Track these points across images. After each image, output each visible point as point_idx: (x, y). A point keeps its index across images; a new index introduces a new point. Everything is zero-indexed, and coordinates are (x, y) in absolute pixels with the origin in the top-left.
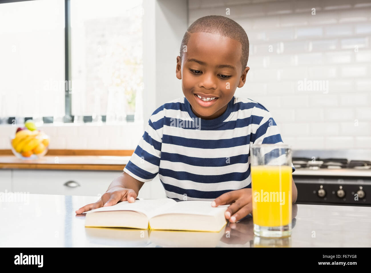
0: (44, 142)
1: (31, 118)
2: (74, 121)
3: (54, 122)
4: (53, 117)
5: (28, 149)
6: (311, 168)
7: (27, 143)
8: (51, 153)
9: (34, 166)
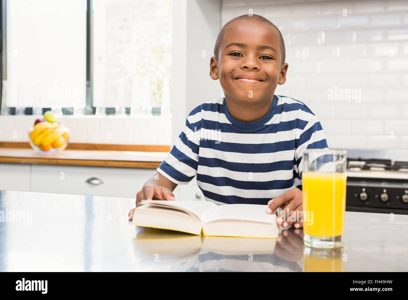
0: (64, 135)
1: (49, 109)
2: (96, 113)
3: (74, 114)
4: (73, 109)
5: (47, 142)
6: (352, 169)
7: (46, 136)
8: (71, 147)
9: (54, 161)
